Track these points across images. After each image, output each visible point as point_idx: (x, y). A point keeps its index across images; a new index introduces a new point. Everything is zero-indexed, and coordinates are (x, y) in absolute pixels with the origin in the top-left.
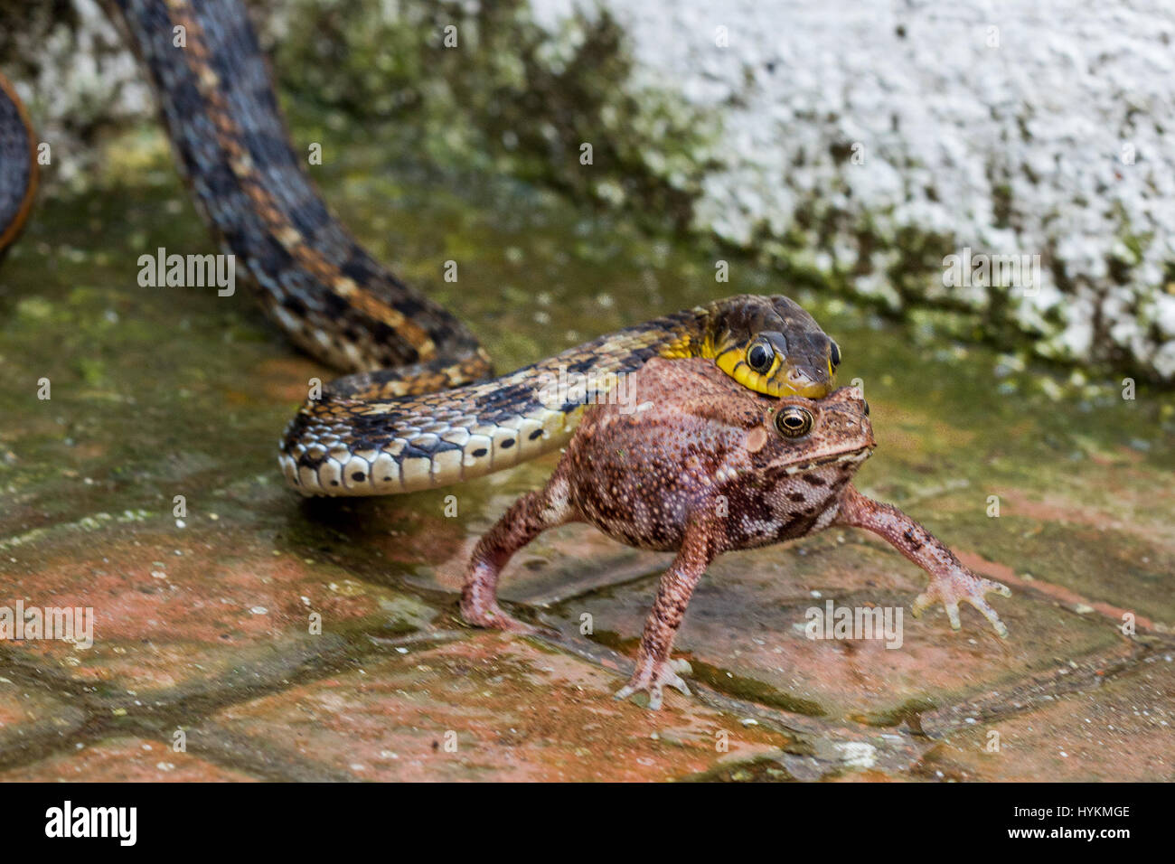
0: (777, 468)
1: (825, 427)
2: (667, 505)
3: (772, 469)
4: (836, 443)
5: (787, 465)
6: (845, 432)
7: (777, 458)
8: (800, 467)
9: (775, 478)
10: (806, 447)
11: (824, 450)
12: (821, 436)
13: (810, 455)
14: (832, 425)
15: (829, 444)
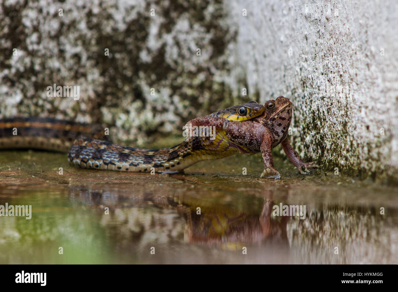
0: (272, 118)
1: (278, 104)
2: (254, 133)
3: (271, 119)
4: (283, 106)
5: (274, 116)
6: (283, 103)
7: (270, 116)
8: (278, 115)
9: (272, 121)
10: (276, 110)
11: (281, 108)
12: (279, 106)
13: (278, 111)
14: (280, 103)
15: (281, 107)
